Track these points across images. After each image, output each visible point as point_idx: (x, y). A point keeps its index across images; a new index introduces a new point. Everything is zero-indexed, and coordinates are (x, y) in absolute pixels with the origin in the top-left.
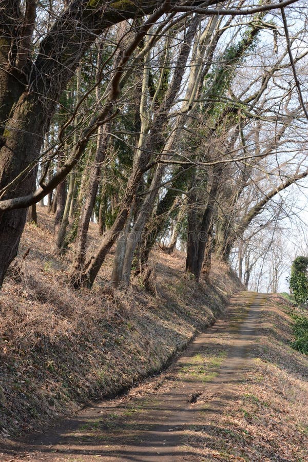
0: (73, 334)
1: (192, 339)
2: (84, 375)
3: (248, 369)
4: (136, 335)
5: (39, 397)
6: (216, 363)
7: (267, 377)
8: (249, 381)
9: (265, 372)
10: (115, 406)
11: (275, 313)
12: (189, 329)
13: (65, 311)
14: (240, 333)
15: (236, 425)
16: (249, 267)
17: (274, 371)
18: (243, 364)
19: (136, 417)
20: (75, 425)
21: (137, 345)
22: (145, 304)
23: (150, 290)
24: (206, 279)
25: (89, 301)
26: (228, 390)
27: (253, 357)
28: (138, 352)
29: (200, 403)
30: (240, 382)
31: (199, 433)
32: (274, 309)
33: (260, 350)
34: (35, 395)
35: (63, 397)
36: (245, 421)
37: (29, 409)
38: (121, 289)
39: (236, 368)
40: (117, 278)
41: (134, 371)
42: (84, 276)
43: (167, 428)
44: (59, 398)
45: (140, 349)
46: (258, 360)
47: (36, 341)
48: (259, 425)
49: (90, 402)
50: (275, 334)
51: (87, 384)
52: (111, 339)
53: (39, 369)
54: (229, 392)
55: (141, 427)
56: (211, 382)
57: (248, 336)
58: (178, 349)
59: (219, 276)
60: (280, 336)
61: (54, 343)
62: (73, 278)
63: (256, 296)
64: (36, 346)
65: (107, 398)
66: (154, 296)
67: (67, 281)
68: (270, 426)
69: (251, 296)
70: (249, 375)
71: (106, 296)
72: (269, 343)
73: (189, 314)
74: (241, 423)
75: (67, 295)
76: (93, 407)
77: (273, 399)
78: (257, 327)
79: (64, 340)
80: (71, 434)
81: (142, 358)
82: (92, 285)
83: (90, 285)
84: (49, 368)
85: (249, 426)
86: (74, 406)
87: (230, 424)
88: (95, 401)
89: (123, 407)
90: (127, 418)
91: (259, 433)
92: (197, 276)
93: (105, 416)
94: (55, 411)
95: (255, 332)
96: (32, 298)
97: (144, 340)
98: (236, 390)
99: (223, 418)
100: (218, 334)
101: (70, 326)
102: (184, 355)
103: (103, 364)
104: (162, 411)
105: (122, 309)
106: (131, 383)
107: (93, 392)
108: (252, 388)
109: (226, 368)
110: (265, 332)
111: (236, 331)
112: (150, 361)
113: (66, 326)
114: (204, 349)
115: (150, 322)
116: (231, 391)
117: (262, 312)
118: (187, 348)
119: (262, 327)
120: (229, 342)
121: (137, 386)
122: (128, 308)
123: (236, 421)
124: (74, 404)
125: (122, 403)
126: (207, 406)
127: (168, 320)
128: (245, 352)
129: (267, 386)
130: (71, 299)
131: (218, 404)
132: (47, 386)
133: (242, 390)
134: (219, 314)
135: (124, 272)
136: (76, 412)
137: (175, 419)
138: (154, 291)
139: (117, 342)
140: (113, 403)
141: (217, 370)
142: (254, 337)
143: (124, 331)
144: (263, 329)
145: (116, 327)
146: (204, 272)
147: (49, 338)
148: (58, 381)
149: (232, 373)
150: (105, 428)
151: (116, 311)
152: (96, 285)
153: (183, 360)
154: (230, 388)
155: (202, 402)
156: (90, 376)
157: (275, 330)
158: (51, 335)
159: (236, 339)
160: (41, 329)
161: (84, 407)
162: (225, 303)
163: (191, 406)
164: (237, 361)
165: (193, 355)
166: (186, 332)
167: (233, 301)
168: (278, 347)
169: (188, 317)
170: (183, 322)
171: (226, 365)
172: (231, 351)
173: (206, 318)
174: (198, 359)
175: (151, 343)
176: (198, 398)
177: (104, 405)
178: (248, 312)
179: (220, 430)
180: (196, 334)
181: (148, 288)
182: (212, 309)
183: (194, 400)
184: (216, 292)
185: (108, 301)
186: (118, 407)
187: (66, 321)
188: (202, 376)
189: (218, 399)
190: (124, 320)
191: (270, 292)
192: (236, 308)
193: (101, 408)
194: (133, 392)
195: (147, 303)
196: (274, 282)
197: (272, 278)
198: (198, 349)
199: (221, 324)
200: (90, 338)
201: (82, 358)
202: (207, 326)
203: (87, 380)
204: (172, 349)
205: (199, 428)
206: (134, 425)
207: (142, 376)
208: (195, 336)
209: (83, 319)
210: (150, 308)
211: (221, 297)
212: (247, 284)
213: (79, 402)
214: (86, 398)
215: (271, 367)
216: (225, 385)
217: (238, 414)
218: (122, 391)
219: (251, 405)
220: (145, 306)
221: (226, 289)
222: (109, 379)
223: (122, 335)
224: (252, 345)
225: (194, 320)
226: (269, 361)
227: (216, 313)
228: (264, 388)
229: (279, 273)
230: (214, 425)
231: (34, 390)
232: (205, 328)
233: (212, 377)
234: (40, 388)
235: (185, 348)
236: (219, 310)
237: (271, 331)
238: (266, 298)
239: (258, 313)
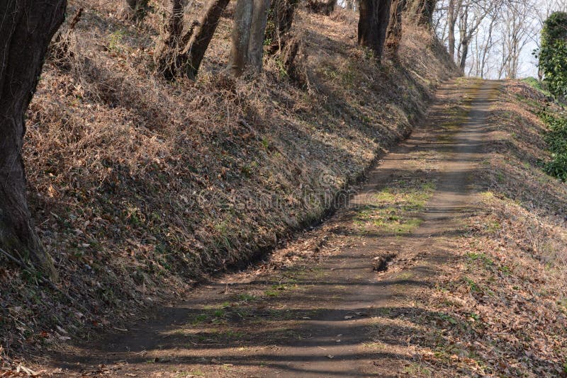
0: (169, 160)
1: (374, 163)
2: (192, 230)
3: (472, 211)
4: (276, 159)
5: (117, 271)
6: (417, 202)
7: (505, 223)
8: (475, 231)
9: (502, 216)
10: (248, 281)
11: (514, 113)
12: (366, 146)
13: (152, 120)
14: (455, 149)
15: (458, 305)
16: (467, 34)
17: (516, 212)
18: (463, 203)
19: (287, 298)
20: (184, 317)
21: (280, 175)
22: (289, 104)
23: (298, 79)
24: (394, 58)
25: (194, 102)
26: (442, 248)
27: (479, 191)
28: (283, 188)
29: (394, 270)
30: (459, 233)
31: (397, 321)
32: (512, 107)
33: (492, 177)
34: (110, 267)
35: (158, 270)
36: (472, 299)
37: (100, 292)
38: (248, 79)
39: (452, 210)
40: (241, 60)
41: (276, 220)
42: (182, 58)
43: (341, 315)
44: (150, 270)
45: (286, 183)
46: (489, 195)
47: (104, 174)
48: (496, 305)
49: (205, 276)
50: (515, 149)
51: (198, 245)
52: (235, 166)
53: (112, 222)
54: (443, 252)
55: (296, 314)
56: (409, 235)
57: (469, 155)
58: (350, 182)
59: (415, 51)
60: (525, 153)
61: (137, 176)
62: (162, 61)
63: (481, 85)
64: (106, 183)
65: (234, 267)
66: (305, 90)
67: (152, 67)
68: (515, 306)
69: (472, 86)
70: (475, 222)
71: (222, 91)
72: (507, 166)
73: (367, 120)
74: (466, 302)
75: (154, 90)
76: (210, 284)
77: (517, 260)
78: (485, 139)
79: (153, 170)
80: (174, 332)
81: (290, 197)
82: (196, 73)
83: (193, 73)
84: (131, 221)
85: (480, 307)
86: (178, 284)
87: (448, 304)
88: (214, 275)
89: (264, 283)
90: (272, 299)
91: (497, 317)
92: (378, 53)
93: (233, 298)
94: (147, 293)
95: (480, 148)
96: (90, 97)
97: (292, 167)
98: (454, 247)
99: (435, 295)
100: (418, 153)
101: (164, 147)
102: (361, 191)
103: (223, 211)
104: (330, 287)
105: (251, 112)
106: (273, 241)
107: (209, 258)
108: (481, 242)
109: (434, 210)
110: (497, 146)
111: (450, 148)
112: (303, 203)
113: (156, 146)
114: (394, 180)
115: (301, 136)
116: (446, 249)
117: (492, 113)
118: (366, 178)
119: (493, 139)
120: (438, 166)
121: (283, 247)
122: (262, 112)
123: (458, 299)
124: (178, 280)
125: (260, 276)
126: (406, 275)
127: (331, 132)
128: (464, 183)
129: (506, 239)
130: (162, 98)
131: (425, 271)
132: (129, 251)
133: (462, 246)
134: (417, 119)
135: (251, 49)
136: (183, 295)
137: (352, 297)
138: (304, 82)
139: (244, 171)
140: (245, 277)
141: (420, 215)
142: (479, 156)
143: (257, 153)
144: (495, 142)
145: (242, 146)
146: (389, 46)
147: (127, 169)
148: (147, 242)
149: (444, 219)
150: (235, 318)
151: (241, 117)
152: (204, 74)
153: (359, 199)
154: (442, 244)
155: (397, 269)
156: (202, 232)
157: (516, 143)
158: (130, 162)
159: (449, 160)
160: (112, 152)
161: (195, 285)
162: (427, 98)
163: (380, 276)
164: (448, 198)
165: (378, 189)
166: (362, 151)
167: (441, 95)
168: (521, 172)
169: (365, 126)
170: (356, 134)
171: (434, 204)
172: (441, 181)
173: (396, 127)
174: (385, 197)
175: (304, 171)
176: (390, 263)
177: (230, 279)
178: (468, 113)
179: (432, 314)
180: (380, 155)
181: (294, 77)
182: (406, 110)
183: (382, 267)
184: (412, 81)
185: (226, 101)
186: (253, 283)
187: (154, 138)
188: (394, 226)
189: (424, 263)
190: (256, 133)
191: (503, 77)
192: (447, 106)
193: (225, 285)
194: (278, 257)
195: (293, 103)
196: (511, 59)
197: (507, 52)
198: (384, 181)
199: (422, 135)
200: (199, 166)
201: (186, 200)
202: (398, 140)
203: (198, 238)
204: (340, 182)
205: (396, 313)
206: (284, 312)
207: (291, 228)
208: (378, 158)
209: (184, 132)
210: (298, 112)
211: (421, 89)
212: (463, 65)
213: (187, 277)
214: (197, 271)
215: (510, 206)
216: (435, 238)
217: (461, 288)
218: (258, 255)
219: (482, 272)
220: (290, 107)
221: (428, 73)
222: (235, 235)
223: (253, 160)
224: (476, 171)
225: (376, 129)
226: (508, 196)
227: (412, 116)
228: (502, 242)
229: (520, 44)
230: (421, 306)
231: (106, 259)
232: (396, 143)
233: (411, 226)
234: (118, 255)
235: (361, 179)
236: (418, 112)
237: (509, 145)
238: (499, 88)
239: (486, 114)
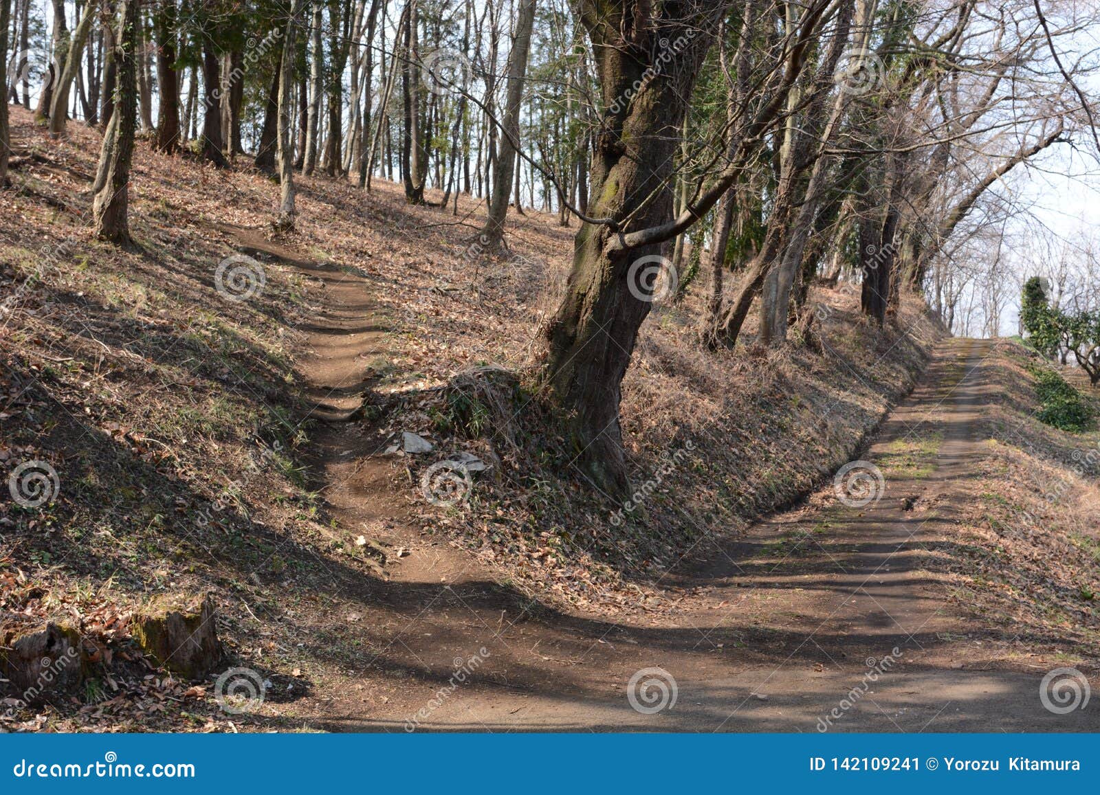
0: (721, 419)
1: (885, 416)
2: (744, 478)
3: (979, 457)
4: (806, 414)
5: (691, 511)
6: (929, 450)
7: (1012, 467)
8: (986, 474)
9: (1008, 460)
10: (796, 520)
11: (1006, 368)
12: (877, 401)
13: (703, 385)
14: (955, 402)
15: (984, 539)
16: (953, 299)
17: (1019, 457)
18: (970, 449)
19: (833, 535)
20: (751, 550)
21: (810, 429)
22: (808, 367)
23: (814, 345)
24: (894, 323)
25: (735, 369)
26: (958, 490)
27: (983, 438)
28: (813, 439)
29: (920, 509)
30: (971, 476)
31: (934, 553)
32: (1002, 363)
33: (993, 426)
34: (686, 509)
35: (723, 512)
36: (995, 534)
37: (681, 529)
38: (776, 347)
39: (962, 457)
40: (768, 332)
41: (811, 468)
42: (721, 333)
43: (892, 548)
44: (717, 512)
45: (815, 435)
46: (993, 442)
47: (673, 433)
48: (1015, 539)
49: (759, 516)
50: (1010, 401)
51: (751, 490)
52: (773, 422)
53: (683, 472)
54: (961, 493)
55: (844, 548)
56: (928, 479)
57: (969, 407)
58: (867, 433)
59: (910, 316)
60: (1019, 403)
61: (697, 433)
62: (706, 336)
63: (972, 343)
64: (675, 439)
65: (781, 509)
66: (820, 354)
67: (698, 341)
68: (1031, 539)
69: (963, 345)
70: (985, 465)
71: (758, 359)
72: (1005, 415)
73: (875, 379)
74: (990, 536)
75: (702, 361)
76: (763, 523)
77: (1028, 499)
78: (982, 392)
79: (711, 428)
80: (745, 562)
81: (820, 448)
82: (734, 344)
83: (731, 344)
84: (697, 470)
85: (1002, 540)
86: (739, 523)
87: (975, 538)
88: (766, 515)
89: (810, 521)
90: (820, 535)
91: (1019, 550)
92: (880, 321)
93: (787, 535)
94: (716, 531)
95: (978, 400)
96: (655, 369)
97: (819, 422)
98: (970, 489)
99: (961, 531)
100: (923, 406)
101: (714, 407)
102: (877, 441)
103: (766, 460)
104: (868, 525)
105: (781, 376)
106: (809, 486)
107: (760, 501)
108: (994, 484)
109: (946, 457)
110: (995, 398)
111: (952, 401)
112: (831, 452)
113: (710, 408)
114: (901, 431)
115: (820, 394)
116: (963, 490)
117: (986, 369)
118: (881, 430)
119: (988, 392)
120: (943, 417)
121: (818, 491)
122: (789, 375)
123: (982, 533)
124: (739, 520)
125: (805, 516)
126: (933, 514)
127: (845, 390)
128: (970, 431)
129: (1015, 481)
130: (709, 367)
131: (948, 509)
132: (699, 495)
133: (978, 487)
134: (918, 376)
135: (777, 321)
136: (744, 532)
137: (888, 534)
138: (820, 348)
139: (781, 428)
140: (793, 517)
141: (932, 460)
142: (979, 407)
143: (789, 410)
144: (991, 395)
145: (776, 405)
146: (889, 313)
147: (689, 427)
148: (711, 488)
149: (957, 464)
150: (795, 553)
151: (774, 380)
152: (740, 345)
153: (877, 448)
154: (958, 486)
155: (923, 508)
156: (753, 479)
157: (1010, 395)
158: (691, 421)
159: (952, 412)
160: (678, 412)
161: (752, 524)
162: (926, 358)
163: (908, 516)
164: (957, 446)
165: (891, 439)
166: (874, 405)
167: (937, 354)
168: (1019, 421)
169: (874, 383)
170: (867, 391)
171: (945, 452)
172: (948, 431)
173: (900, 384)
174: (899, 446)
175: (829, 424)
176: (915, 504)
177: (779, 519)
178: (965, 369)
179: (963, 547)
180: (889, 408)
181: (810, 343)
182: (908, 368)
183: (909, 506)
184: (911, 343)
185: (761, 367)
186: (801, 521)
187: (706, 401)
188: (912, 471)
189: (945, 503)
190: (786, 393)
191: (987, 336)
192: (943, 364)
193: (777, 524)
194: (816, 498)
195: (811, 365)
196: (993, 319)
197: (989, 313)
198: (896, 432)
199: (925, 390)
200: (744, 424)
201: (737, 452)
202: (903, 395)
203: (750, 484)
204: (859, 434)
205: (933, 546)
206: (834, 546)
207: (824, 475)
208: (888, 411)
209: (731, 395)
210: (816, 373)
211: (918, 349)
212: (950, 325)
213: (745, 517)
214: (752, 512)
215: (1014, 451)
216: (951, 481)
217: (984, 524)
218: (798, 499)
219: (998, 510)
220: (809, 370)
221: (922, 335)
222: (780, 482)
223: (786, 416)
224: (979, 420)
225: (883, 386)
226: (1009, 442)
227: (914, 373)
228: (1012, 483)
229: (1000, 305)
230: (952, 540)
231: (682, 502)
232: (900, 398)
233: (928, 471)
234: (690, 499)
235: (876, 430)
236: (918, 370)
237: (1004, 396)
238: (987, 346)
239: (979, 369)
